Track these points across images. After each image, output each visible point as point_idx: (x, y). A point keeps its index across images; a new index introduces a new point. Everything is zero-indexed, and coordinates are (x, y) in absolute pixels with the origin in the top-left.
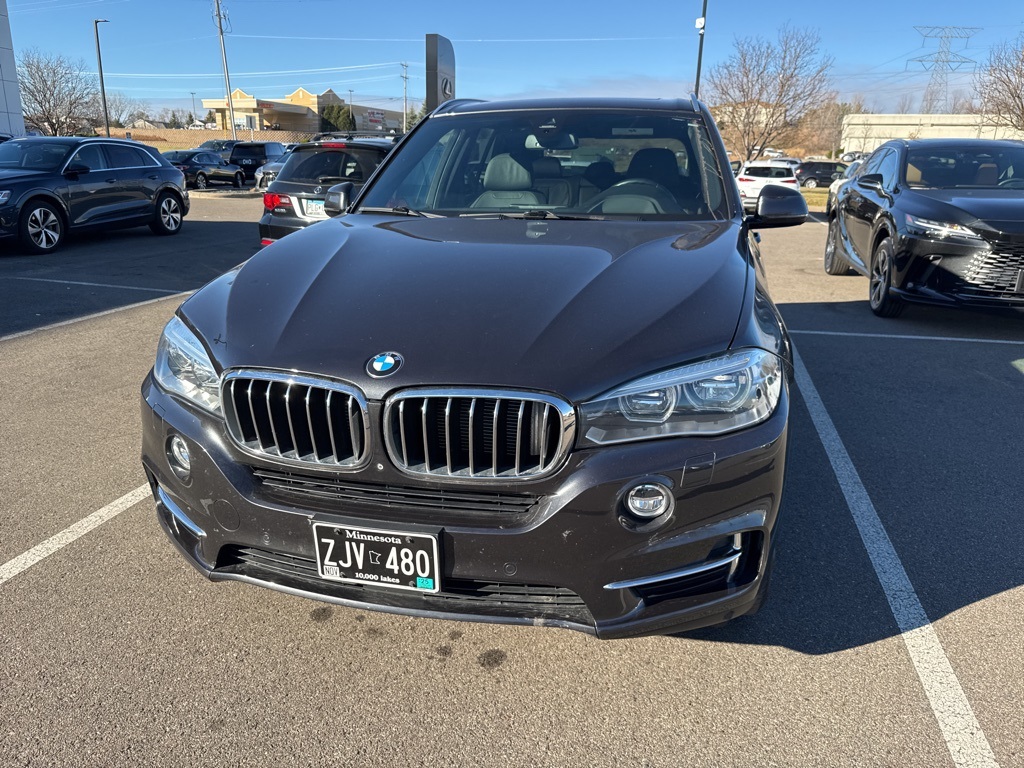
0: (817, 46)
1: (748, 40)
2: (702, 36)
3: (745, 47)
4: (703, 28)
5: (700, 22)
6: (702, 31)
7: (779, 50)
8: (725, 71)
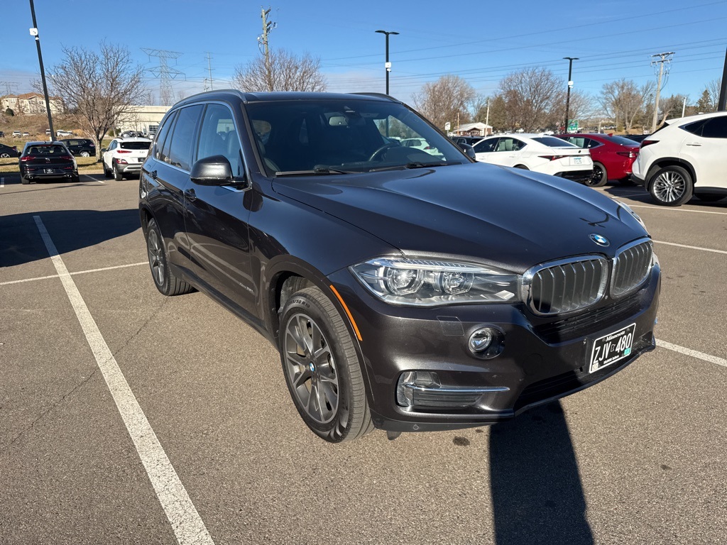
0: (130, 57)
1: (75, 49)
2: (38, 42)
3: (73, 53)
4: (37, 36)
5: (33, 31)
6: (37, 39)
7: (102, 57)
8: (62, 71)
